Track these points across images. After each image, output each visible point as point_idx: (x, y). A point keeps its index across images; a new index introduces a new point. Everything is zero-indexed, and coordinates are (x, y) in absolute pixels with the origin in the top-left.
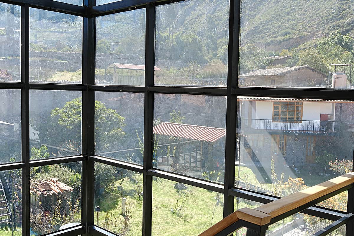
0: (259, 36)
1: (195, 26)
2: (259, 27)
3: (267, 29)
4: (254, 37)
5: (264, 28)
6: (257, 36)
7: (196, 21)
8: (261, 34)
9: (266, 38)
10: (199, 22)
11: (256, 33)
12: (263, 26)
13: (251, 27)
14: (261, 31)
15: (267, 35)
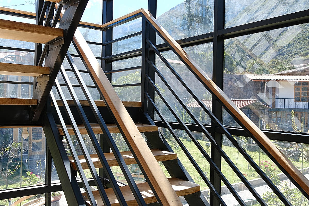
0: (283, 57)
1: (227, 51)
2: (282, 50)
3: (289, 51)
4: (278, 58)
5: (287, 50)
6: (281, 57)
7: (228, 47)
8: (285, 55)
9: (289, 58)
10: (231, 47)
11: (280, 54)
12: (287, 49)
13: (276, 50)
14: (284, 52)
15: (290, 56)
